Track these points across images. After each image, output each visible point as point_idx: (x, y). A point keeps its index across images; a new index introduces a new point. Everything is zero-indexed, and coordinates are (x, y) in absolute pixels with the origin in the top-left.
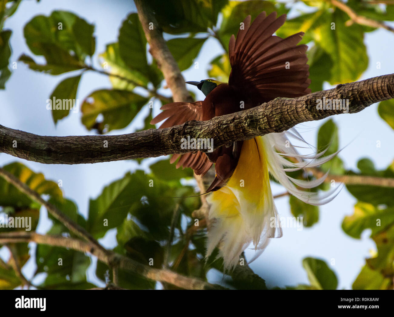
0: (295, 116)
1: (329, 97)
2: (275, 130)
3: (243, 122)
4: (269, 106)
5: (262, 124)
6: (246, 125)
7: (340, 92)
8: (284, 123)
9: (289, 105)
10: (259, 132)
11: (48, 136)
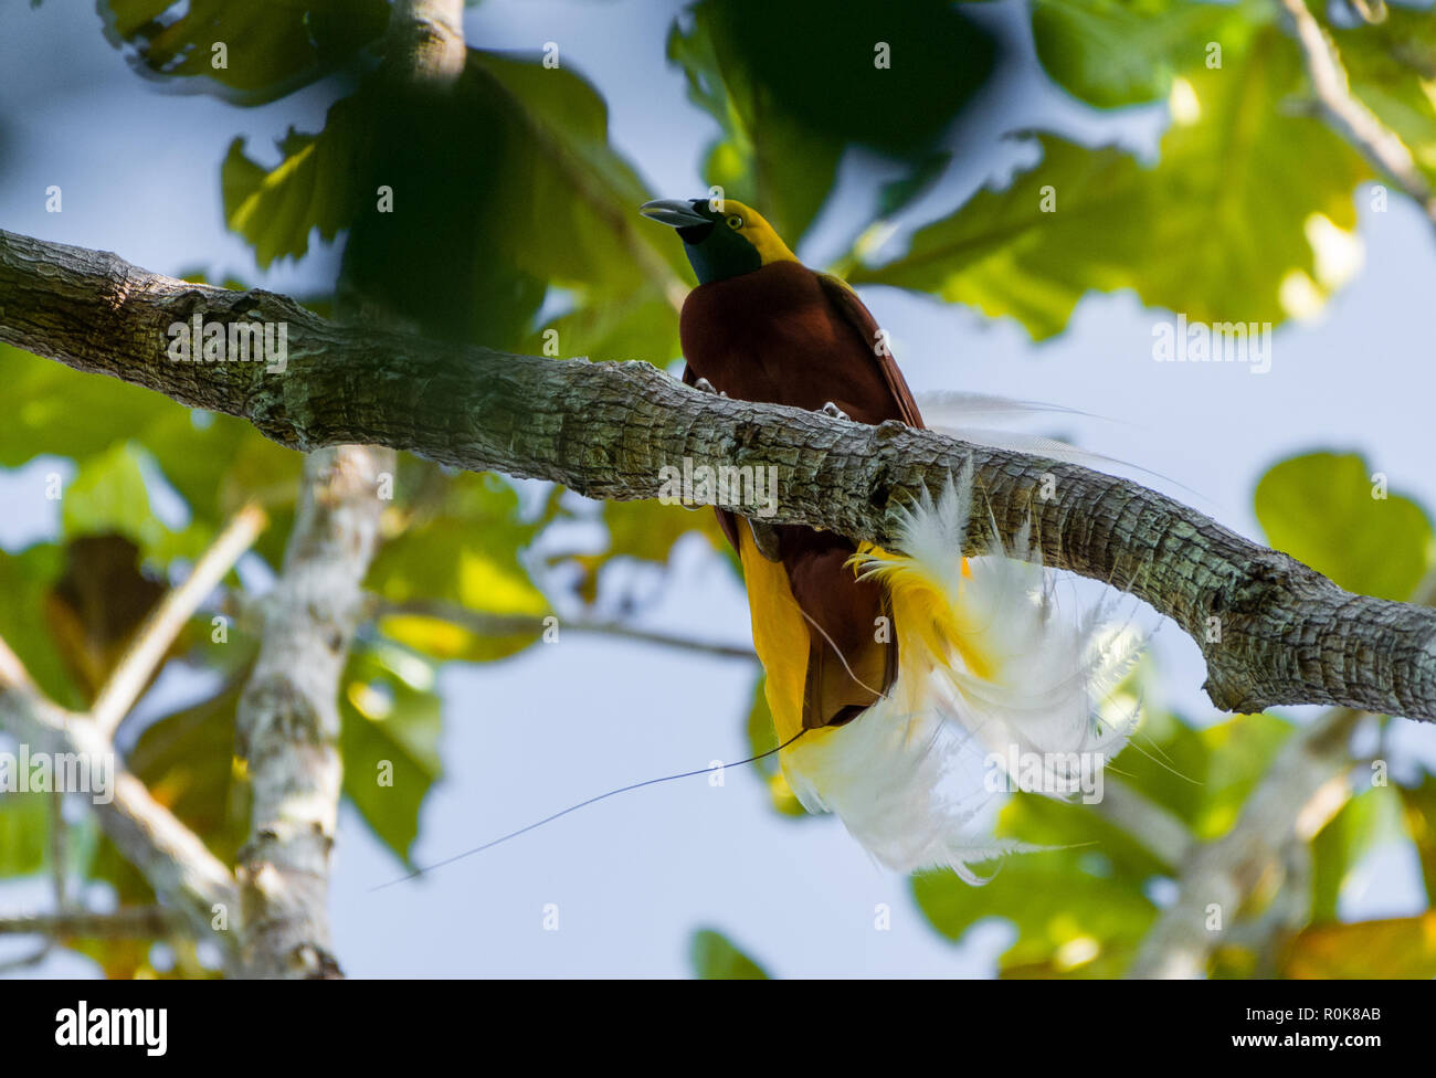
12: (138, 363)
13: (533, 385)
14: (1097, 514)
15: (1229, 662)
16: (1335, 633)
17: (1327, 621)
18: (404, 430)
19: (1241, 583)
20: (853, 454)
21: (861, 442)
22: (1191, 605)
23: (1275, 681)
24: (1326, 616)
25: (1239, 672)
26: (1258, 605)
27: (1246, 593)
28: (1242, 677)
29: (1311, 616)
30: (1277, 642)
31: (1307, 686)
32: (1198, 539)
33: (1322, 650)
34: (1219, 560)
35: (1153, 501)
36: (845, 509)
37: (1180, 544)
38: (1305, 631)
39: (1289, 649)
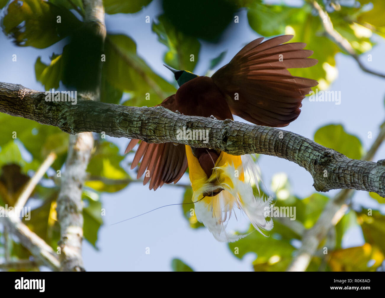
12: (28, 113)
13: (133, 114)
14: (283, 141)
15: (319, 178)
16: (347, 169)
17: (345, 166)
18: (99, 128)
19: (322, 157)
20: (218, 128)
21: (220, 125)
22: (309, 164)
23: (332, 183)
24: (344, 165)
25: (322, 181)
26: (326, 163)
27: (323, 160)
28: (323, 182)
29: (341, 165)
30: (332, 173)
31: (340, 184)
32: (310, 146)
33: (344, 174)
34: (315, 152)
35: (297, 137)
36: (216, 143)
37: (305, 148)
38: (339, 169)
39: (335, 174)
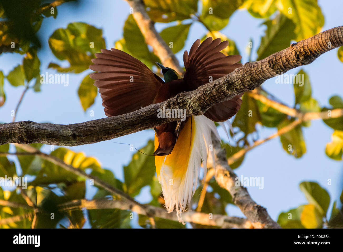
0: (262, 75)
1: (286, 55)
2: (248, 89)
3: (222, 87)
4: (241, 71)
5: (238, 85)
6: (225, 88)
7: (294, 50)
8: (254, 82)
9: (256, 67)
10: (236, 92)
11: (71, 124)
